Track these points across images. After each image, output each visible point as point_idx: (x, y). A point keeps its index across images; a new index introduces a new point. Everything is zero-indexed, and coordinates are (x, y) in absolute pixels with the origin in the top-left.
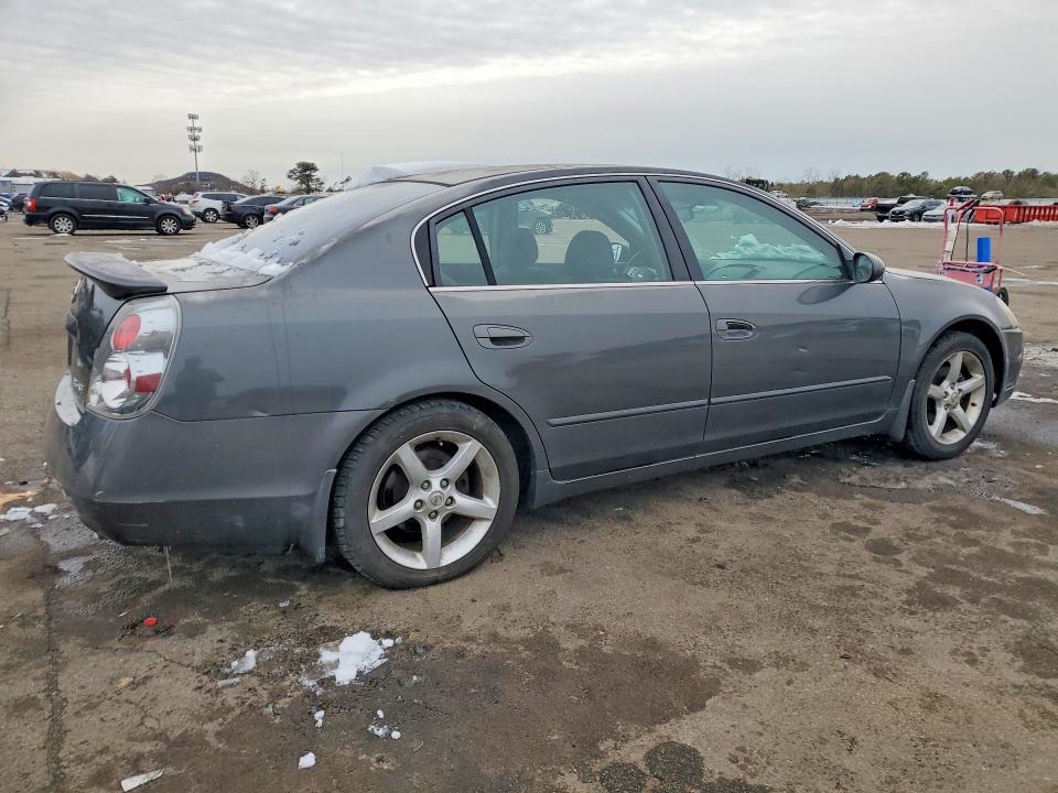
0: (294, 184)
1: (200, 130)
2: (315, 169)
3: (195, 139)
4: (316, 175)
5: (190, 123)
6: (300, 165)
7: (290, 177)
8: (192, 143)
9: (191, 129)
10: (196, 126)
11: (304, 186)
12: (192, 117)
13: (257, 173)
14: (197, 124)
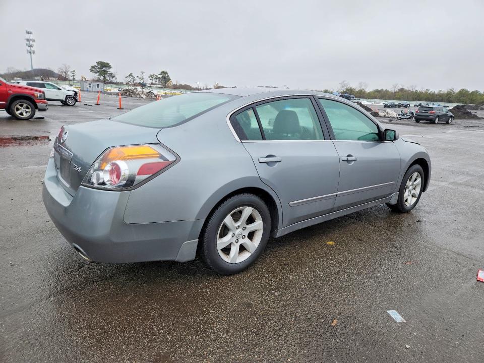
0: (96, 76)
1: (34, 41)
2: (110, 67)
3: (30, 46)
4: (111, 71)
5: (27, 36)
6: (98, 63)
7: (92, 71)
8: (29, 48)
9: (28, 40)
10: (31, 38)
11: (102, 78)
12: (28, 33)
13: (69, 67)
14: (32, 37)
